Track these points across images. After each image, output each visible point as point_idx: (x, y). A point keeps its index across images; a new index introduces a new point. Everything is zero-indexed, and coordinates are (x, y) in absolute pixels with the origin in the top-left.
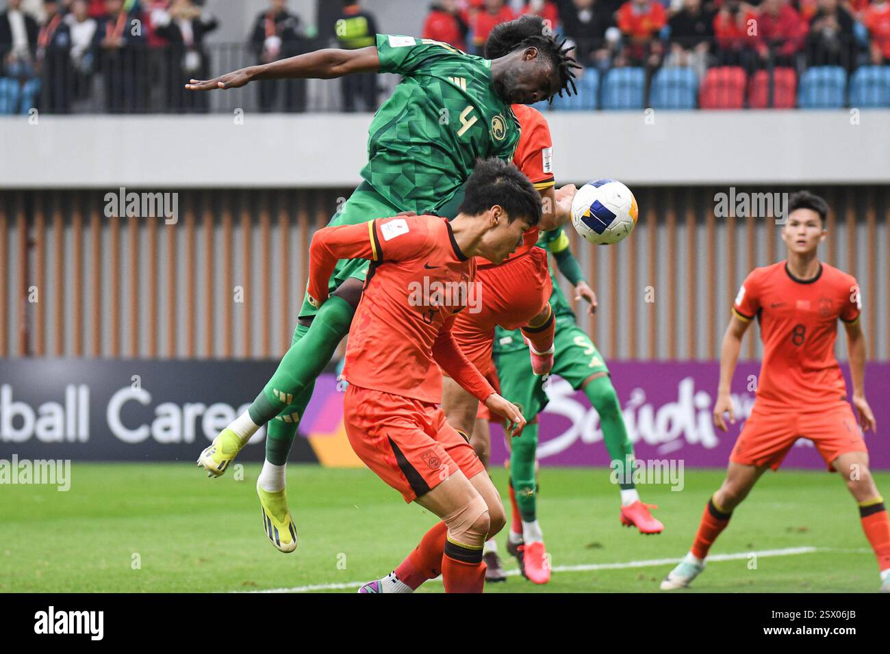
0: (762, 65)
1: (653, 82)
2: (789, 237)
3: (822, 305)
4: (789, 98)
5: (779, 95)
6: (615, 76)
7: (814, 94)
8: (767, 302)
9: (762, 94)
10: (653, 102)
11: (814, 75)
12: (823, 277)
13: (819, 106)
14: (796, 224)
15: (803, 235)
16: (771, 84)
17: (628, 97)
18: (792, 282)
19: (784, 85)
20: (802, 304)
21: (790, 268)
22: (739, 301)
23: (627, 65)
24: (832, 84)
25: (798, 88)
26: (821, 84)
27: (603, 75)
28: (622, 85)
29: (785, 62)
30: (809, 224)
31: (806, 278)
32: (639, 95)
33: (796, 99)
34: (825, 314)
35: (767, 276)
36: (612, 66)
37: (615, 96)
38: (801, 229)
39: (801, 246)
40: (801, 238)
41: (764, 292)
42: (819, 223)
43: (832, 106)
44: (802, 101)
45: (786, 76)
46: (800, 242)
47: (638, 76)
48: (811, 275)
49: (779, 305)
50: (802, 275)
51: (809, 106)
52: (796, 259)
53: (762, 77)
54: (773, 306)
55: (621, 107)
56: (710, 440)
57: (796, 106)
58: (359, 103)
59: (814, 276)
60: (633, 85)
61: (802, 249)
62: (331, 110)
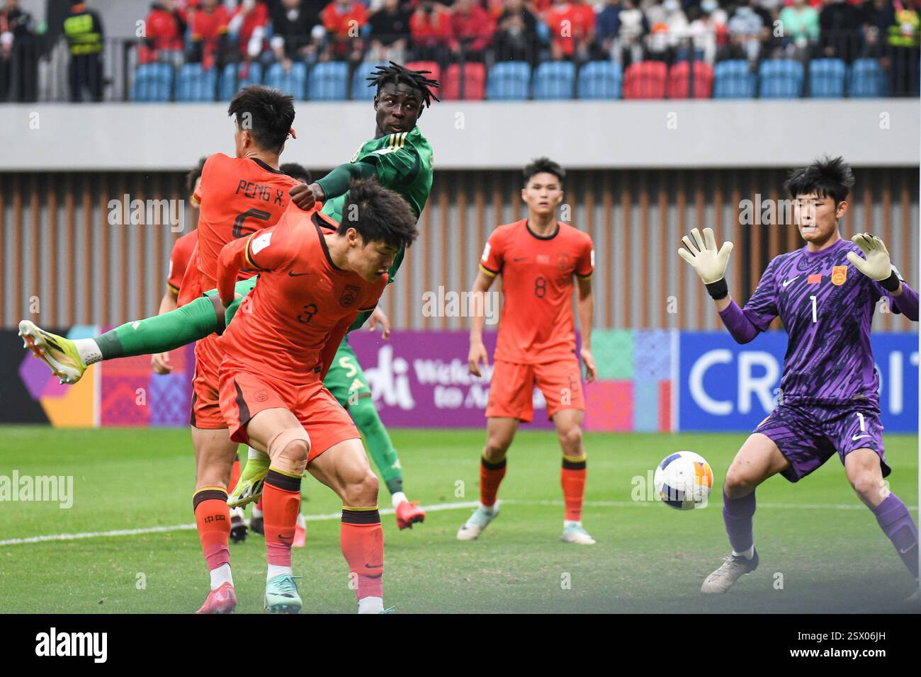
0: (453, 59)
1: (355, 77)
2: (531, 198)
3: (560, 259)
4: (479, 90)
5: (470, 88)
6: (320, 70)
7: (501, 88)
8: (510, 256)
9: (454, 86)
10: (354, 94)
11: (501, 70)
12: (561, 234)
13: (505, 98)
14: (538, 187)
15: (546, 197)
16: (462, 78)
17: (332, 88)
18: (533, 238)
19: (473, 78)
20: (542, 259)
21: (531, 225)
22: (485, 257)
23: (331, 60)
24: (517, 78)
25: (486, 82)
26: (507, 77)
27: (309, 69)
28: (327, 78)
29: (475, 57)
30: (551, 187)
31: (545, 235)
32: (342, 88)
33: (484, 92)
34: (563, 267)
35: (511, 233)
36: (317, 61)
37: (320, 88)
38: (543, 192)
39: (543, 207)
40: (544, 200)
41: (507, 247)
42: (558, 186)
43: (517, 98)
44: (490, 93)
45: (475, 70)
46: (542, 203)
47: (341, 70)
48: (549, 232)
49: (522, 259)
50: (542, 232)
51: (497, 98)
52: (537, 218)
53: (454, 70)
54: (515, 260)
55: (325, 99)
56: (406, 401)
57: (484, 98)
58: (85, 94)
59: (552, 233)
60: (337, 78)
61: (543, 210)
62: (60, 100)
